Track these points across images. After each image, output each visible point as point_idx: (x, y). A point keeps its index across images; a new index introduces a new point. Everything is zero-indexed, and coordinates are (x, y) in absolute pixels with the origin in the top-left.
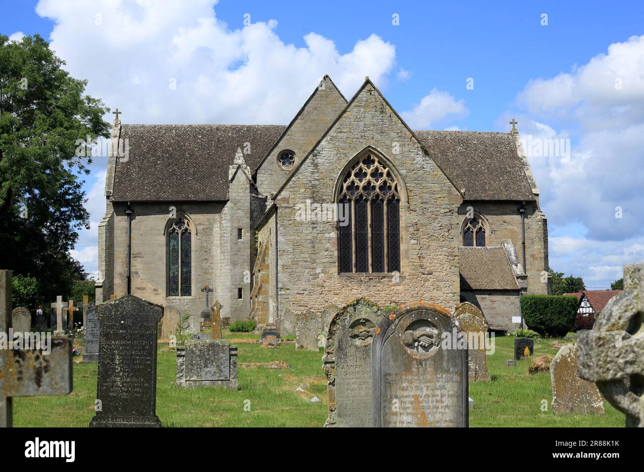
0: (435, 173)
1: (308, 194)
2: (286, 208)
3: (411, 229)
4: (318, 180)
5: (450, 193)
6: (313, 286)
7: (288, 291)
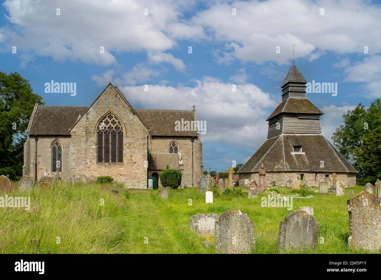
0: (138, 122)
1: (84, 130)
2: (75, 136)
3: (127, 145)
4: (88, 124)
5: (144, 130)
6: (86, 167)
7: (75, 170)
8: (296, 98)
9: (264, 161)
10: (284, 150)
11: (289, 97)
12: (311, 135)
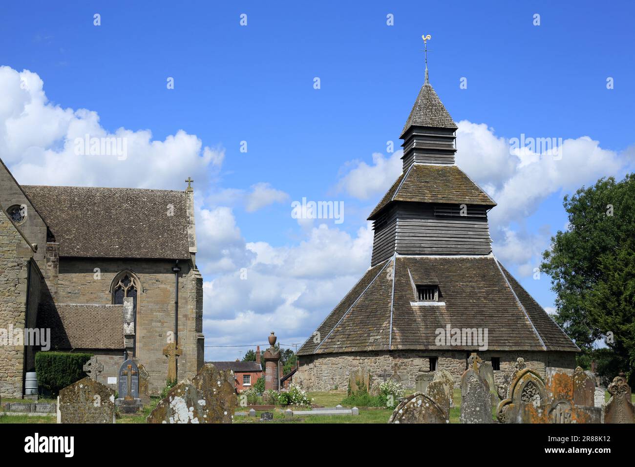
0: (5, 225)
8: (431, 166)
9: (347, 323)
10: (393, 297)
11: (415, 164)
12: (465, 257)
